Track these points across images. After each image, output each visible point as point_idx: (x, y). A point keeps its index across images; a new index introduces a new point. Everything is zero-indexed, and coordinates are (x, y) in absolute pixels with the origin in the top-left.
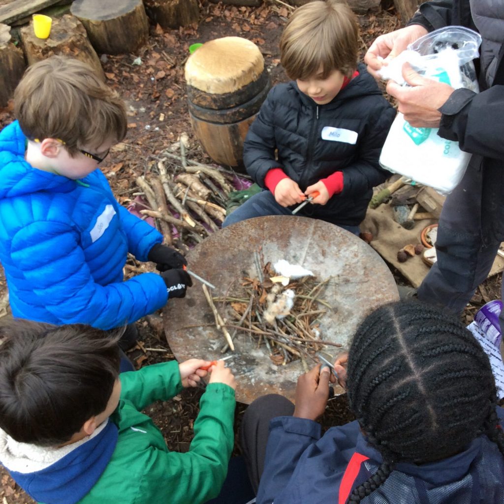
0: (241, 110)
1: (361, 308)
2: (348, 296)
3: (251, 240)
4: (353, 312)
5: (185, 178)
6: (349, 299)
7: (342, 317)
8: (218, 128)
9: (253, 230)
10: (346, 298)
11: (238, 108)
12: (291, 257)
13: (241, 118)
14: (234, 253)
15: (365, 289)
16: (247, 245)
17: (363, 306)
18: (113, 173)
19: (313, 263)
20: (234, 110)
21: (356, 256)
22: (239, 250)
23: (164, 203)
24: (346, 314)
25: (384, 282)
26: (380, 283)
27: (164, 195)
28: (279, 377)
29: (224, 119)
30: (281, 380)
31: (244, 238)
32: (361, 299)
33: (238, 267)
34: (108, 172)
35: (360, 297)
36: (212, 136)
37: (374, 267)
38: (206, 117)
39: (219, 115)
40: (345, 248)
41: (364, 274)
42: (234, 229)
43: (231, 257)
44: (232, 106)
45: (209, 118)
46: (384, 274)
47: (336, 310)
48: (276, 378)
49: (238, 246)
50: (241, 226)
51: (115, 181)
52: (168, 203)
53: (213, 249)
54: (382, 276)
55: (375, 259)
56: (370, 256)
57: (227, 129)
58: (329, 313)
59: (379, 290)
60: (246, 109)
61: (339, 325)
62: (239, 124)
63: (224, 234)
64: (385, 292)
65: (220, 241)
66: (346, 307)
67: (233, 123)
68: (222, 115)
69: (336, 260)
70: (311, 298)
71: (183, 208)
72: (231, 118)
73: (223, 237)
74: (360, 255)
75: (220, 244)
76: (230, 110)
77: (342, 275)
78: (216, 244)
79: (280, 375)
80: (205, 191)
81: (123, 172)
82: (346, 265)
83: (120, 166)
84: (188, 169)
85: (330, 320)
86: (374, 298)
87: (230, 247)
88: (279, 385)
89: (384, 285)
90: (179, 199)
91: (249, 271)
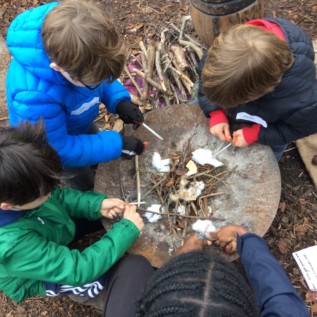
0: (225, 7)
1: (246, 204)
2: (241, 189)
3: (187, 121)
4: (239, 204)
5: (175, 49)
6: (241, 193)
7: (230, 205)
8: (205, 17)
9: (191, 114)
10: (240, 191)
11: (222, 5)
12: (212, 143)
13: (223, 13)
14: (171, 128)
15: (256, 190)
16: (183, 123)
17: (248, 203)
18: (135, 30)
19: (226, 153)
20: (219, 6)
21: (261, 159)
22: (175, 126)
23: (151, 66)
24: (234, 203)
25: (272, 190)
26: (269, 189)
27: (153, 60)
28: (162, 236)
29: (210, 11)
30: (162, 240)
31: (182, 118)
32: (250, 196)
33: (170, 139)
34: (132, 28)
35: (249, 195)
36: (200, 22)
37: (271, 174)
38: (198, 6)
39: (207, 6)
40: (255, 150)
41: (261, 177)
42: (177, 109)
43: (168, 130)
44: (218, 2)
45: (200, 7)
46: (275, 183)
47: (228, 197)
48: (159, 236)
49: (176, 122)
50: (183, 108)
51: (134, 37)
52: (154, 67)
53: (155, 120)
54: (273, 184)
55: (274, 168)
56: (271, 164)
57: (211, 19)
58: (223, 197)
59: (266, 194)
60: (229, 6)
61: (225, 210)
62: (221, 17)
63: (168, 110)
64: (269, 199)
65: (163, 115)
66: (236, 198)
67: (216, 15)
68: (209, 8)
69: (244, 157)
70: (218, 178)
71: (162, 75)
72: (215, 11)
73: (167, 113)
74: (264, 160)
75: (162, 117)
76: (217, 5)
77: (244, 171)
78: (159, 117)
79: (163, 235)
80: (184, 64)
81: (141, 31)
82: (250, 164)
83: (141, 25)
84: (181, 41)
85: (221, 203)
86: (259, 200)
87: (170, 122)
88: (157, 243)
89: (271, 192)
90: (163, 66)
91: (178, 144)
